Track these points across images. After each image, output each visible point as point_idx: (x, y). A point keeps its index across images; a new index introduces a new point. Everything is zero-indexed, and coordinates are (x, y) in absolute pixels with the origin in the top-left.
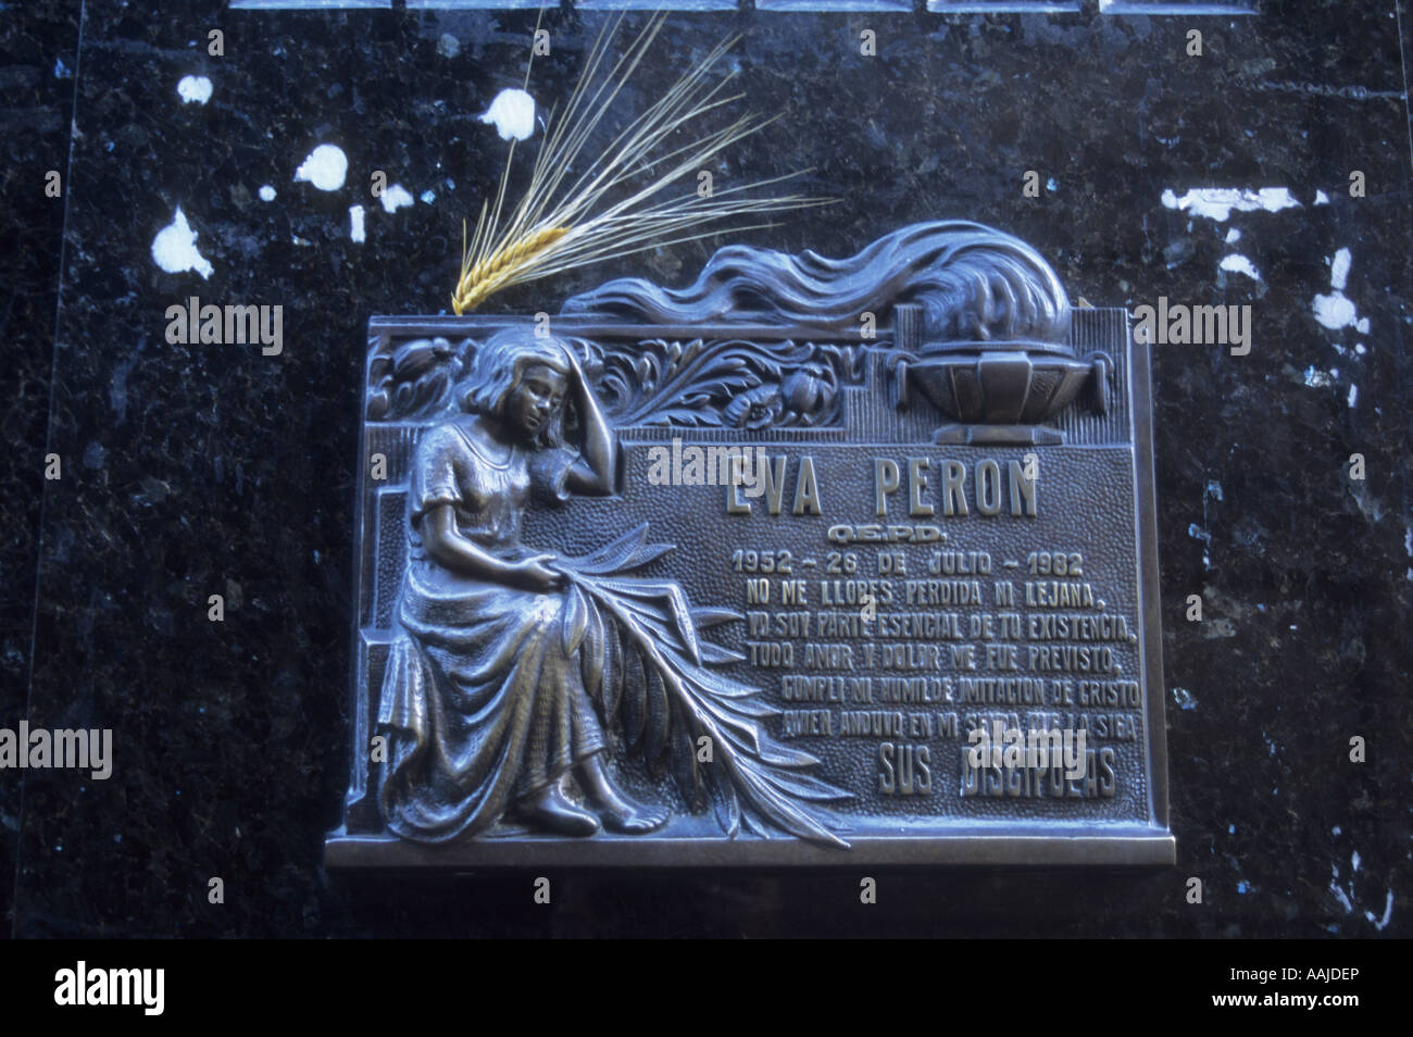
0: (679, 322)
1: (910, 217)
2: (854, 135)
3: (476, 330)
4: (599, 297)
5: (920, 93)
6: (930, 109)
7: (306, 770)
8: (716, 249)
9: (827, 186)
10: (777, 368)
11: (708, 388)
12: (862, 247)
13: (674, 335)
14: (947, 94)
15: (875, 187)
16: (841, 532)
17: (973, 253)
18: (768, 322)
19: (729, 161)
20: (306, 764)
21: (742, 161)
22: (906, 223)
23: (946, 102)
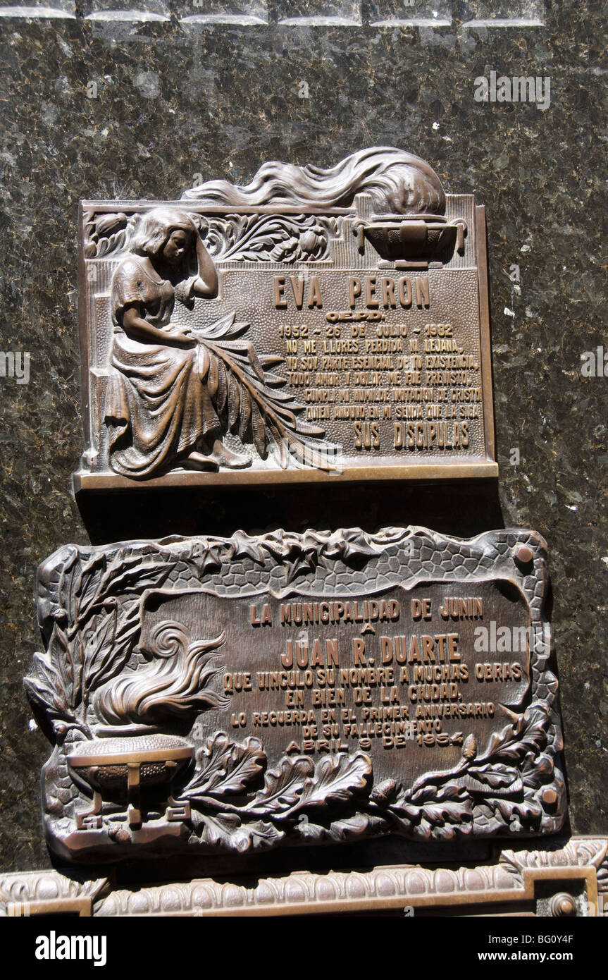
0: (245, 205)
1: (362, 145)
2: (332, 98)
3: (141, 209)
4: (203, 190)
5: (366, 74)
6: (372, 83)
7: (60, 442)
8: (262, 164)
9: (318, 128)
10: (296, 229)
11: (261, 240)
12: (337, 162)
13: (243, 212)
14: (380, 75)
15: (344, 128)
16: (332, 315)
17: (396, 166)
18: (291, 204)
19: (266, 113)
20: (60, 439)
21: (273, 113)
22: (360, 148)
23: (380, 79)
